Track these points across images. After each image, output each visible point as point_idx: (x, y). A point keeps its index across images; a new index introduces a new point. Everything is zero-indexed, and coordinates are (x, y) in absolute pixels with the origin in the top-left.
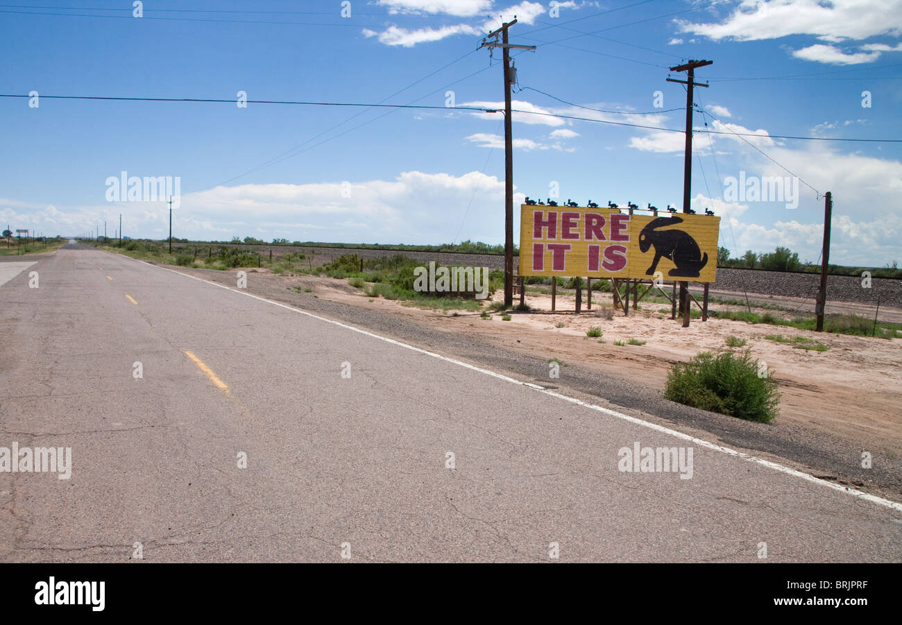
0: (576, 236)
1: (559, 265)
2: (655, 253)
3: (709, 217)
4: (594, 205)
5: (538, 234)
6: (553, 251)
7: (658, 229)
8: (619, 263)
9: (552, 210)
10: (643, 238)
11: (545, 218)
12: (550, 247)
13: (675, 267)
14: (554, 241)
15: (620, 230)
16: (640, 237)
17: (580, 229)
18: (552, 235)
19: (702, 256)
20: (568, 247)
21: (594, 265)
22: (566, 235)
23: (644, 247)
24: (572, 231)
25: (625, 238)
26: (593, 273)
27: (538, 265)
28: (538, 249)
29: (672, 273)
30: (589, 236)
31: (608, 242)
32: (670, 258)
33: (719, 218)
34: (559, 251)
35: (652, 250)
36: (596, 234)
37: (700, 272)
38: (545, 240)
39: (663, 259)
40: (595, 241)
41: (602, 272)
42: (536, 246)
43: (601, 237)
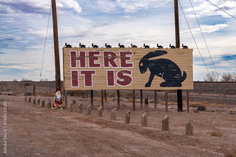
0: (98, 65)
1: (88, 83)
2: (150, 73)
3: (185, 50)
4: (109, 47)
5: (74, 65)
6: (84, 75)
7: (150, 59)
8: (128, 80)
9: (83, 50)
10: (142, 65)
11: (78, 55)
12: (82, 72)
13: (164, 81)
14: (85, 69)
15: (126, 61)
16: (140, 63)
17: (100, 61)
18: (83, 65)
19: (182, 73)
20: (94, 72)
21: (111, 83)
22: (92, 64)
23: (143, 70)
24: (95, 62)
25: (131, 65)
26: (111, 87)
27: (75, 83)
28: (75, 74)
29: (162, 85)
30: (106, 65)
31: (119, 68)
32: (160, 76)
33: (192, 50)
34: (88, 75)
35: (148, 72)
36: (111, 63)
37: (182, 83)
38: (78, 68)
39: (156, 77)
40: (110, 68)
41: (116, 86)
42: (73, 72)
43: (114, 65)
